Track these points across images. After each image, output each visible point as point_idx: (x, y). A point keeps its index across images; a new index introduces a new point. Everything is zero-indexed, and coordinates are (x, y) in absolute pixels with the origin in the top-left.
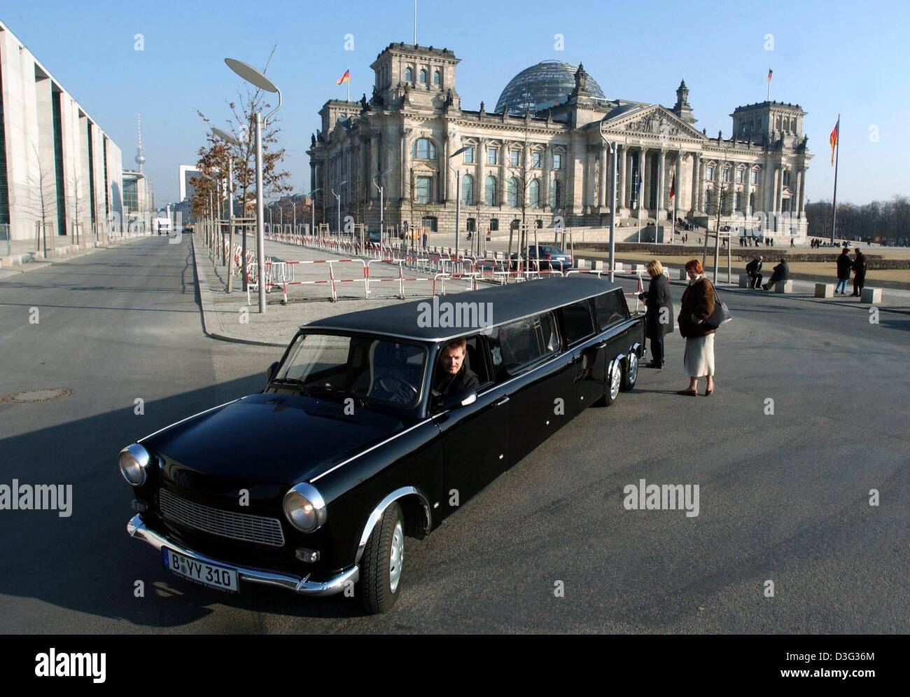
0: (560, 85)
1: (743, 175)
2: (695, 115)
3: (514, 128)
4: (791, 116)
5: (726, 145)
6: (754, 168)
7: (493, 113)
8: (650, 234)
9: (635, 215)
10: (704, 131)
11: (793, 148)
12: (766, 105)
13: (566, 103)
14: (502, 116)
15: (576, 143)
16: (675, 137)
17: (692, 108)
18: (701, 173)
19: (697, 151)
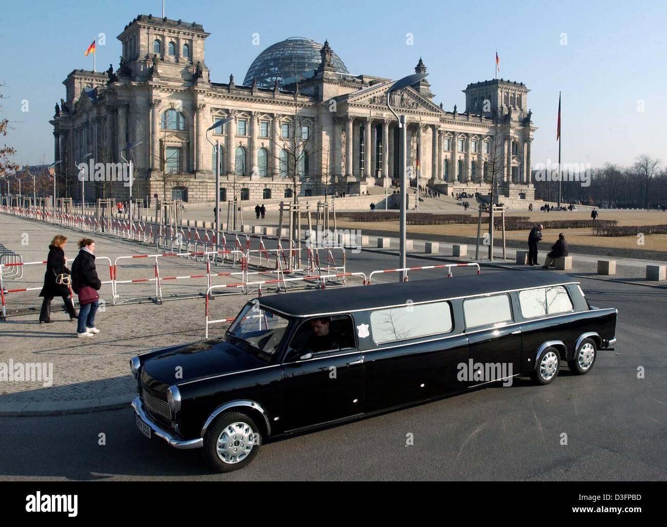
0: (306, 61)
1: (477, 145)
2: (432, 90)
3: (263, 101)
4: (517, 93)
5: (461, 118)
6: (486, 139)
7: (242, 85)
8: (396, 201)
9: (379, 183)
10: (441, 105)
11: (519, 122)
12: (495, 82)
13: (313, 77)
14: (252, 89)
15: (323, 115)
16: (415, 110)
17: (429, 84)
18: (440, 144)
19: (436, 124)
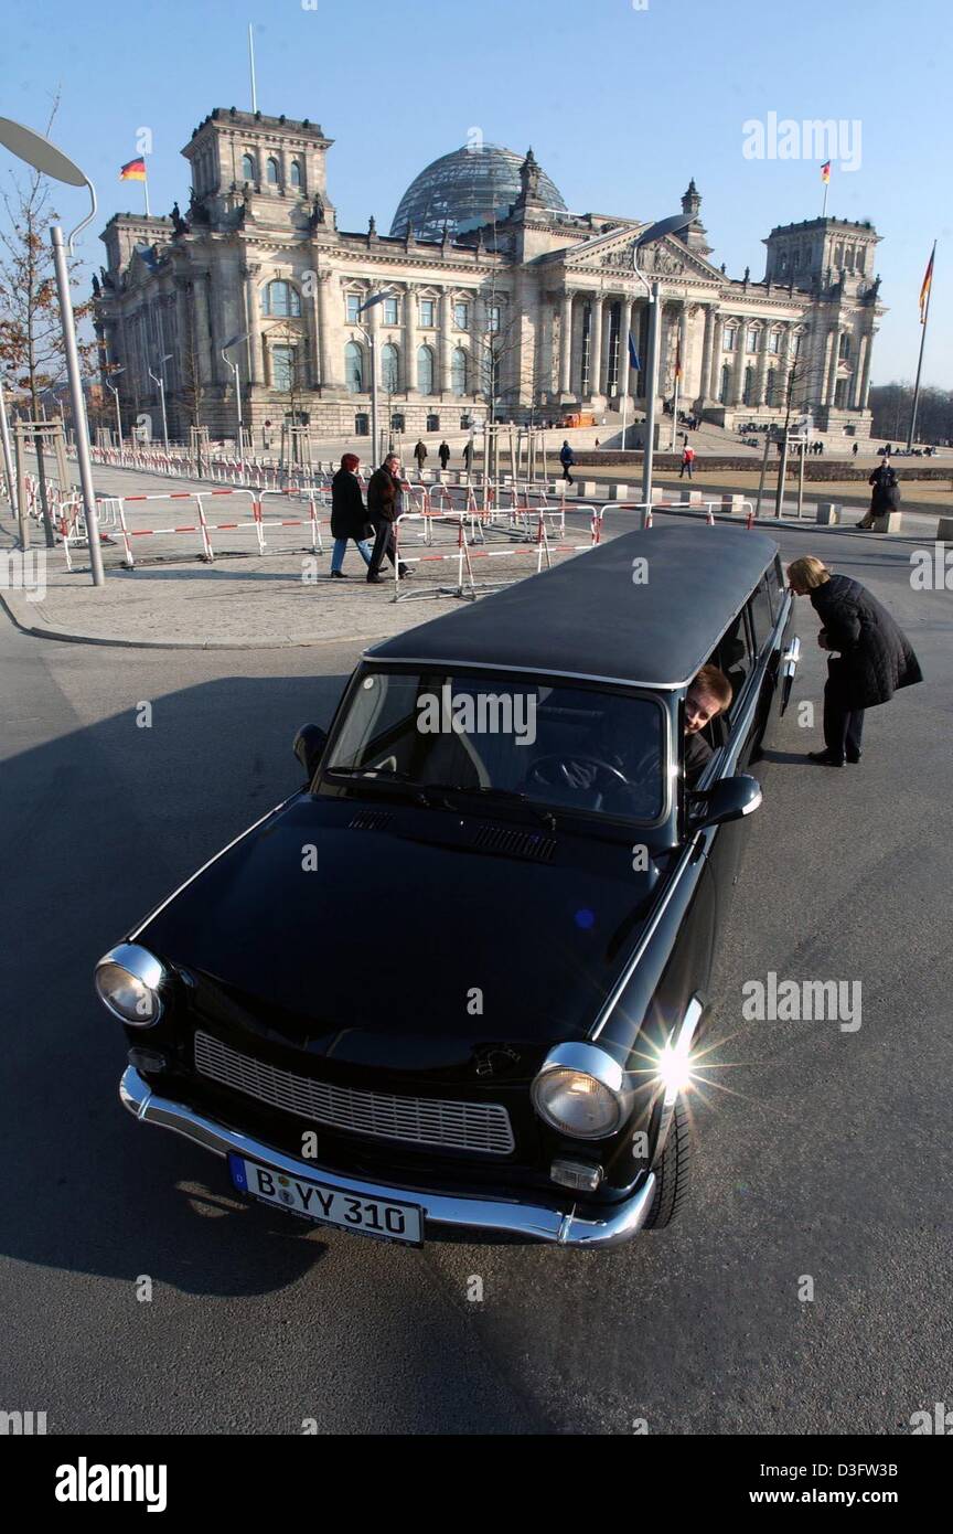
0: (496, 189)
1: (780, 341)
2: (710, 239)
3: (424, 263)
4: (858, 243)
5: (756, 291)
6: (796, 329)
7: (387, 236)
8: (638, 437)
9: (613, 406)
10: (723, 268)
11: (858, 298)
12: (819, 226)
13: (507, 219)
14: (405, 241)
15: (523, 287)
16: (679, 278)
17: (705, 228)
18: (717, 339)
19: (712, 302)
